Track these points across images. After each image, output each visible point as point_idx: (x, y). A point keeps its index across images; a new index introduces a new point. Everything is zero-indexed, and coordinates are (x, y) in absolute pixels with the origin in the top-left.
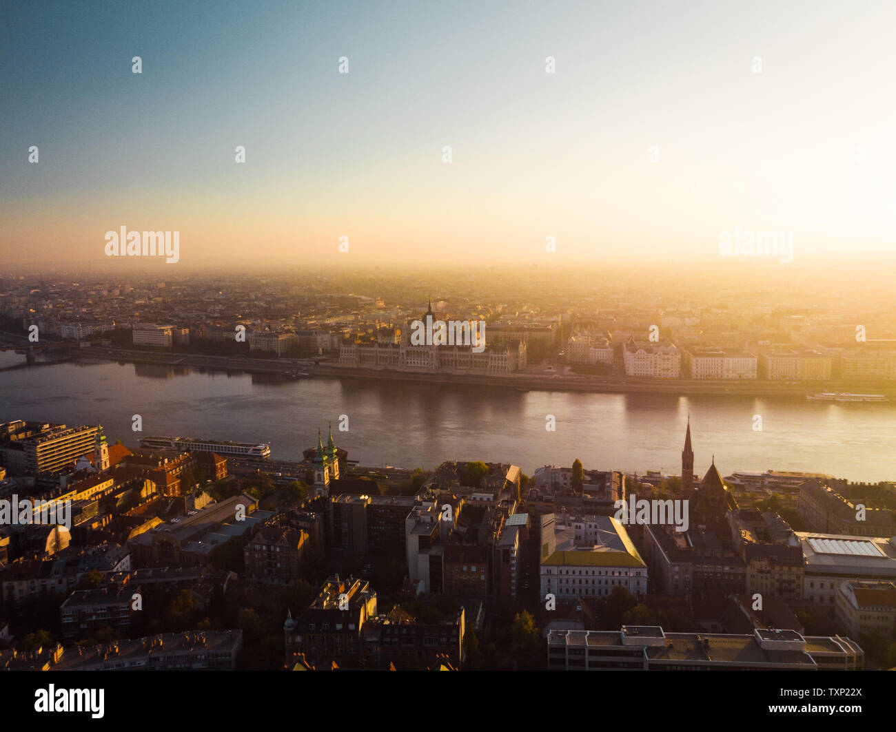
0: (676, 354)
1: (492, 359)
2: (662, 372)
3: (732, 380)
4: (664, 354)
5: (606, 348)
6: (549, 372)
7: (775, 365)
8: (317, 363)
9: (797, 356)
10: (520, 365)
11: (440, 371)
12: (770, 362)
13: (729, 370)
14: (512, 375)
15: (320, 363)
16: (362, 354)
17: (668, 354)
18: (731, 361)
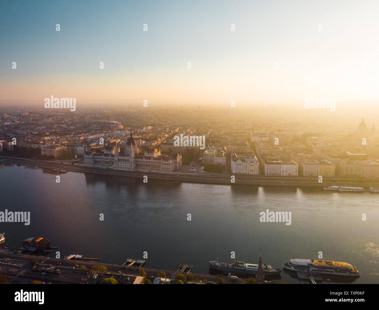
0: (257, 163)
1: (162, 164)
2: (250, 172)
3: (285, 177)
4: (250, 162)
5: (222, 157)
6: (192, 171)
7: (307, 169)
8: (73, 164)
9: (318, 164)
10: (177, 167)
11: (135, 170)
12: (305, 168)
13: (284, 171)
14: (172, 173)
15: (75, 164)
16: (96, 160)
17: (253, 163)
18: (285, 167)
